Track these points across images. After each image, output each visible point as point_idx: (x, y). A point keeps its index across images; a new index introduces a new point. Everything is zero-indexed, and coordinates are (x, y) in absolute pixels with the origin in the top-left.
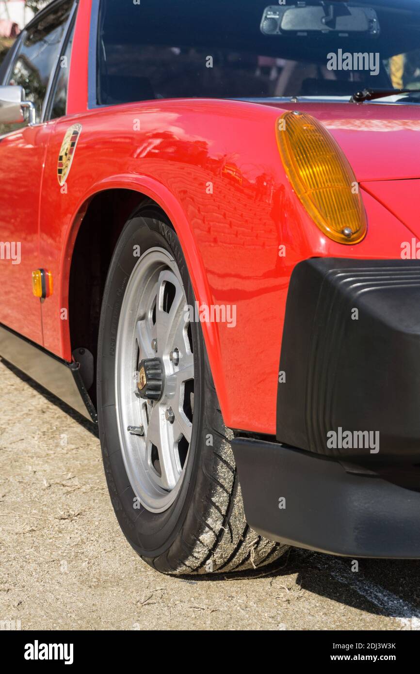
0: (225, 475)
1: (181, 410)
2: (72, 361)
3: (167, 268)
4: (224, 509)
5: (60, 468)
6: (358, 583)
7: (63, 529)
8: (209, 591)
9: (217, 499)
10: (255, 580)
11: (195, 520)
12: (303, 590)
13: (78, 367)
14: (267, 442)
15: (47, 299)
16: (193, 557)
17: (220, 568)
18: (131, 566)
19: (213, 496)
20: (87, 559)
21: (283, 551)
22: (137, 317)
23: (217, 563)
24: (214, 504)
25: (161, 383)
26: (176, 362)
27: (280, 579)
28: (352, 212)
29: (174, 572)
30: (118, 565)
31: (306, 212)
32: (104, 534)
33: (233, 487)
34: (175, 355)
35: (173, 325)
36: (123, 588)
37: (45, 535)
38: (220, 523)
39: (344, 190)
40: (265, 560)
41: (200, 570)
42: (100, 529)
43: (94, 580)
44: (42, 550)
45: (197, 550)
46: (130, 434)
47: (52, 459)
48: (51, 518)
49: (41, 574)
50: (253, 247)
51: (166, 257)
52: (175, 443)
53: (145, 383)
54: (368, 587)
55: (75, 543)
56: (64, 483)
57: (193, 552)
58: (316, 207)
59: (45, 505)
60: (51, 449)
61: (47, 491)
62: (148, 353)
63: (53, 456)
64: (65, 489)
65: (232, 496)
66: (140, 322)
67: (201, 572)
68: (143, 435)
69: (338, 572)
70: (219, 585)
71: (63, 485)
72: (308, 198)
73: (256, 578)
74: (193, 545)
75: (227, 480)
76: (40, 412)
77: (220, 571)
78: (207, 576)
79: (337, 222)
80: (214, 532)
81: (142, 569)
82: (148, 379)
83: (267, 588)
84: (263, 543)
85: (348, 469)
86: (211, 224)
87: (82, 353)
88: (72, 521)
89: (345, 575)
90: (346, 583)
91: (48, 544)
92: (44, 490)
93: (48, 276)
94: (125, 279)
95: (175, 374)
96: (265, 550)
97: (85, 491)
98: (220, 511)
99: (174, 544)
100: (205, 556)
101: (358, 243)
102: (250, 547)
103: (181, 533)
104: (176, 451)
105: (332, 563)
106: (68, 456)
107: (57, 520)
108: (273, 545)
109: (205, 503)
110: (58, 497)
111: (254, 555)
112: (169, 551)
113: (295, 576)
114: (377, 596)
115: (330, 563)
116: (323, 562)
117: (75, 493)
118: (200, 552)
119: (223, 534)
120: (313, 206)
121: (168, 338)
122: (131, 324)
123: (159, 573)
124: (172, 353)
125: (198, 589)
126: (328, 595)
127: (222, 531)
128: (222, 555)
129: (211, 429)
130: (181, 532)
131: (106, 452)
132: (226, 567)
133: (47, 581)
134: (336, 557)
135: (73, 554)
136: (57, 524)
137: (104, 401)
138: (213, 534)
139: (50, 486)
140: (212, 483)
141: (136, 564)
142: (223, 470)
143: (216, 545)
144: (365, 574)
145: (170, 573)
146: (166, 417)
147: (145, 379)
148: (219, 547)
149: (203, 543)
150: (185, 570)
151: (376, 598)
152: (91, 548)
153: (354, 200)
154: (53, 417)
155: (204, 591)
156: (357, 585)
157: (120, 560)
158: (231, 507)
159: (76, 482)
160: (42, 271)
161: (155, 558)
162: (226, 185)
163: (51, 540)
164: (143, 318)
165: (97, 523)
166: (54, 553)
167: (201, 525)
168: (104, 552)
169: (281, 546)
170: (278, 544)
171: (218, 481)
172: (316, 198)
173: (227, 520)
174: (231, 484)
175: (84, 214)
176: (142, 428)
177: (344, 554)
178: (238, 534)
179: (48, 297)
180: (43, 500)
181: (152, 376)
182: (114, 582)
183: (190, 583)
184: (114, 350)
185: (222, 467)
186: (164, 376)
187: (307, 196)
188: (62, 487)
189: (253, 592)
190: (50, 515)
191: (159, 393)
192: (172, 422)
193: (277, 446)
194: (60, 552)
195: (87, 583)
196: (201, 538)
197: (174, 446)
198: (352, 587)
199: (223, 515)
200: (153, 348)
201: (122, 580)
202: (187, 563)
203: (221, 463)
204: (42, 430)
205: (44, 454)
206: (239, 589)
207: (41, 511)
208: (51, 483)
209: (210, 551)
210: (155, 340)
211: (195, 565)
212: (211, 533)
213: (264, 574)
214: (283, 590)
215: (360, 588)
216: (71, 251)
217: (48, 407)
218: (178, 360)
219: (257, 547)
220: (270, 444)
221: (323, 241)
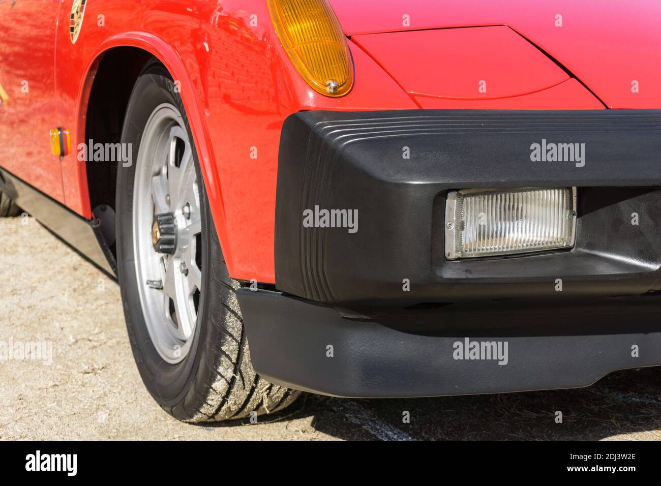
0: (233, 325)
1: (193, 262)
2: (92, 219)
3: (177, 124)
4: (234, 357)
5: (88, 324)
6: (370, 423)
7: (86, 383)
8: (225, 436)
9: (227, 348)
10: (271, 424)
11: (206, 368)
12: (317, 432)
13: (98, 223)
14: (269, 291)
15: (66, 157)
16: (208, 404)
17: (237, 414)
18: (152, 416)
19: (222, 345)
20: (108, 411)
21: (296, 395)
22: (152, 174)
23: (232, 410)
24: (224, 353)
25: (173, 237)
26: (188, 216)
27: (296, 422)
28: (339, 66)
29: (192, 420)
30: (138, 415)
31: (294, 67)
32: (127, 386)
33: (242, 336)
34: (186, 210)
35: (184, 180)
36: (142, 437)
37: (68, 390)
38: (231, 370)
39: (330, 43)
40: (279, 405)
41: (216, 417)
42: (124, 382)
43: (114, 431)
44: (64, 404)
45: (210, 398)
46: (149, 288)
47: (82, 315)
48: (74, 372)
49: (61, 427)
50: (259, 102)
51: (174, 113)
52: (190, 295)
53: (158, 237)
54: (380, 427)
55: (97, 396)
56: (91, 338)
57: (207, 400)
58: (303, 61)
59: (71, 360)
60: (81, 306)
61: (73, 346)
62: (163, 209)
63: (81, 312)
64: (91, 344)
65: (241, 344)
66: (155, 178)
67: (218, 418)
68: (162, 289)
69: (352, 413)
70: (235, 431)
71: (90, 341)
72: (295, 52)
73: (273, 422)
74: (207, 393)
75: (236, 329)
76: (72, 269)
77: (236, 417)
78: (224, 423)
79: (324, 76)
80: (226, 380)
81: (162, 419)
82: (162, 234)
83: (282, 432)
84: (275, 389)
85: (342, 314)
86: (221, 80)
87: (104, 210)
88: (95, 375)
89: (359, 416)
90: (359, 423)
91: (70, 398)
92: (70, 346)
93: (65, 135)
94: (139, 135)
95: (188, 227)
96: (277, 395)
97: (111, 345)
98: (230, 359)
99: (189, 393)
100: (219, 403)
101: (344, 96)
102: (262, 392)
103: (194, 382)
104: (191, 303)
105: (347, 405)
106: (97, 311)
107: (81, 375)
108: (285, 390)
109: (216, 352)
110: (84, 351)
111: (267, 400)
112: (185, 400)
113: (310, 419)
114: (387, 434)
115: (346, 405)
116: (339, 404)
117: (101, 347)
118: (214, 400)
119: (235, 382)
120: (300, 60)
121: (179, 194)
122: (147, 181)
123: (178, 421)
124: (183, 207)
125: (215, 435)
126: (341, 435)
127: (233, 379)
128: (235, 401)
129: (218, 280)
130: (195, 380)
131: (126, 306)
132: (241, 413)
133: (67, 433)
134: (352, 399)
135: (95, 406)
136: (81, 378)
137: (123, 257)
138: (225, 382)
139: (77, 341)
140: (221, 333)
141: (156, 414)
142: (231, 320)
143: (228, 393)
144: (378, 415)
145: (187, 421)
146: (181, 271)
147: (158, 234)
148: (232, 393)
149: (216, 391)
150: (202, 417)
151: (386, 437)
152: (113, 400)
153: (340, 53)
154: (85, 274)
155: (221, 436)
156: (369, 425)
157: (141, 411)
158: (241, 355)
159: (103, 337)
160: (59, 129)
161: (172, 407)
162: (233, 42)
163: (74, 394)
164: (159, 173)
165: (120, 376)
166: (75, 406)
167: (213, 374)
168: (125, 403)
169: (293, 391)
170: (289, 390)
171: (227, 331)
172: (304, 53)
173: (238, 367)
174: (240, 332)
175: (95, 72)
176: (161, 281)
177: (343, 395)
178: (249, 380)
179: (67, 154)
180: (68, 355)
181: (165, 231)
182: (133, 432)
183: (207, 430)
184: (131, 206)
185: (230, 316)
186: (177, 230)
187: (294, 51)
188: (88, 342)
189: (268, 436)
190: (74, 369)
191: (173, 247)
192: (186, 275)
193: (278, 294)
194: (81, 406)
195: (107, 434)
196: (213, 386)
197: (189, 298)
198: (364, 427)
199: (234, 363)
200: (167, 203)
201: (141, 429)
202: (202, 410)
203: (229, 313)
204: (73, 287)
205: (73, 310)
206: (255, 433)
207: (66, 366)
208: (78, 338)
209: (223, 398)
210: (168, 195)
211: (210, 412)
212: (223, 380)
213: (280, 419)
214: (297, 433)
215: (372, 428)
216: (85, 110)
217: (80, 265)
218: (189, 214)
219: (270, 392)
220: (271, 293)
221: (311, 94)
